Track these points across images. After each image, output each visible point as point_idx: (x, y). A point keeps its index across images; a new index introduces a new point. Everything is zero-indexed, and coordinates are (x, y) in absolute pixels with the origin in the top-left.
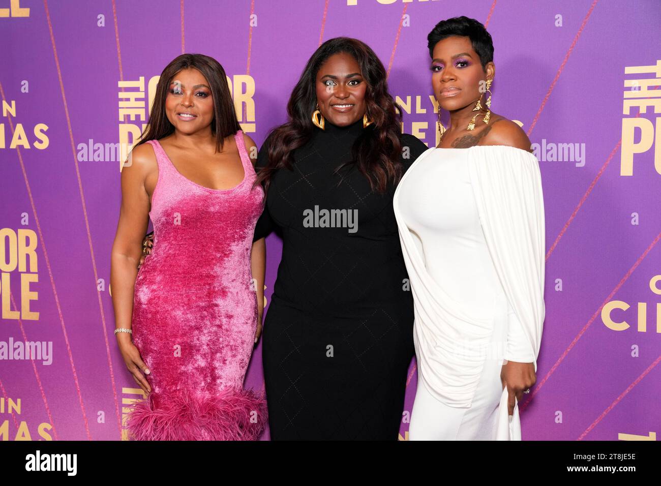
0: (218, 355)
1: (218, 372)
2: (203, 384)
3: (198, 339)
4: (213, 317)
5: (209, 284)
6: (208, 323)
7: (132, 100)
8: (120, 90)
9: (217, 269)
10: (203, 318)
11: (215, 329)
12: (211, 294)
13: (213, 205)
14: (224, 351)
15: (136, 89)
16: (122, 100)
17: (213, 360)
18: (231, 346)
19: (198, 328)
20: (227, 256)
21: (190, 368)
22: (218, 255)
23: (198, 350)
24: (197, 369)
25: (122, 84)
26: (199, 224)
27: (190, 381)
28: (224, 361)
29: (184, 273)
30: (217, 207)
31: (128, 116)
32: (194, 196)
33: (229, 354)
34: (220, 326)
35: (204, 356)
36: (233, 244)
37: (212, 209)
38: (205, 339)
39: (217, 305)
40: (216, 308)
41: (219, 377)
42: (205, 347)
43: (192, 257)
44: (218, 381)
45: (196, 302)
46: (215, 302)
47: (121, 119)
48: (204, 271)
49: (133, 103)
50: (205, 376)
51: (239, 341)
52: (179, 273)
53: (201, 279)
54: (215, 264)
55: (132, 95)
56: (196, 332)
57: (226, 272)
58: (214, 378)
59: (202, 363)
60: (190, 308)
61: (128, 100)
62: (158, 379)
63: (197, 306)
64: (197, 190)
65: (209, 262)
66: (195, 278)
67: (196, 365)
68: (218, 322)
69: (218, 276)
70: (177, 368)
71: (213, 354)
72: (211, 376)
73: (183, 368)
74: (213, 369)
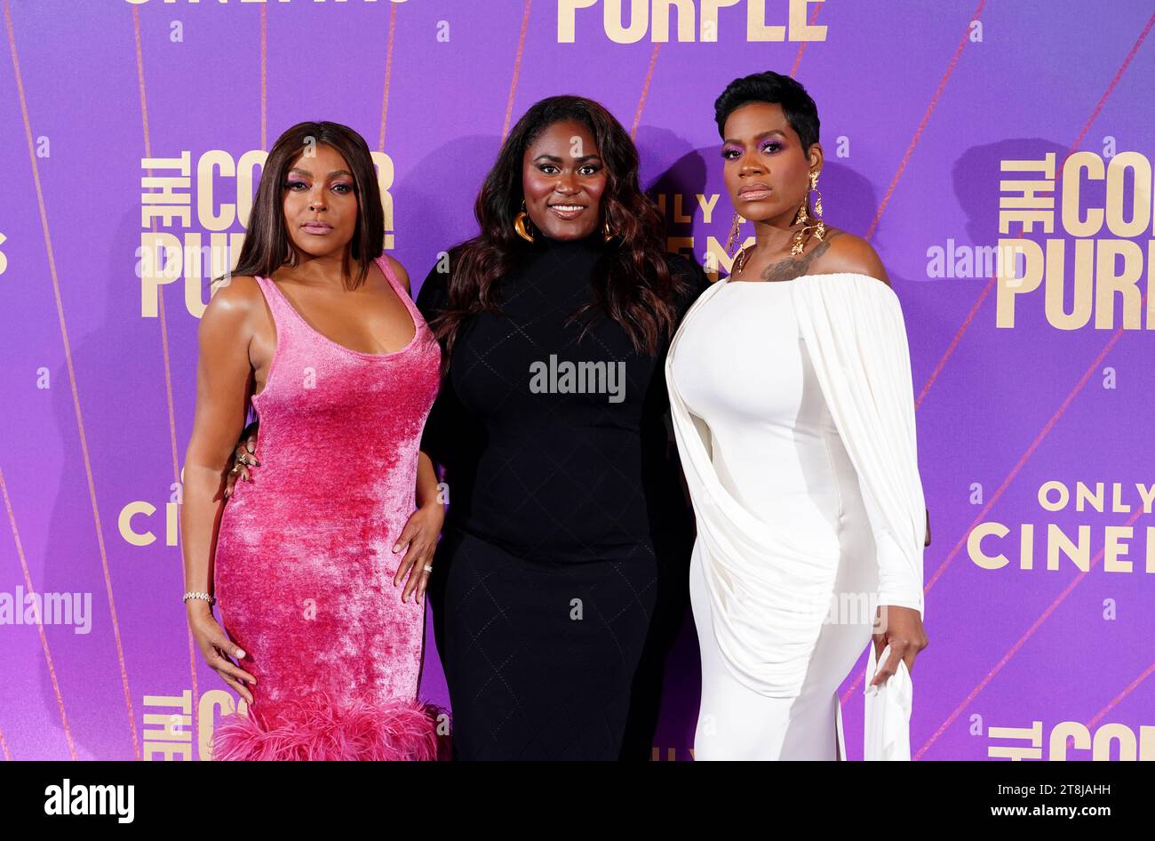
0: (378, 638)
1: (379, 667)
2: (353, 685)
3: (346, 610)
4: (369, 573)
5: (365, 516)
6: (360, 582)
7: (168, 191)
8: (145, 173)
9: (377, 488)
10: (353, 574)
11: (370, 593)
12: (366, 533)
13: (376, 381)
14: (387, 633)
15: (176, 173)
16: (147, 190)
17: (369, 645)
18: (398, 624)
19: (346, 591)
20: (392, 465)
21: (332, 657)
22: (380, 463)
23: (346, 628)
24: (343, 659)
25: (147, 163)
26: (353, 415)
27: (332, 679)
28: (388, 649)
29: (325, 495)
30: (382, 384)
31: (160, 219)
32: (344, 369)
33: (396, 637)
34: (377, 589)
35: (355, 638)
36: (402, 444)
37: (374, 388)
38: (356, 610)
39: (373, 553)
40: (372, 557)
41: (381, 676)
42: (356, 623)
43: (340, 468)
44: (378, 682)
45: (343, 545)
46: (371, 547)
47: (146, 223)
48: (358, 493)
49: (168, 196)
50: (357, 673)
51: (410, 615)
52: (316, 496)
53: (352, 508)
54: (374, 481)
55: (167, 183)
56: (343, 597)
57: (389, 494)
58: (372, 676)
59: (351, 650)
60: (334, 556)
61: (159, 190)
62: (279, 674)
63: (346, 553)
64: (346, 358)
65: (365, 477)
66: (343, 505)
67: (342, 653)
68: (374, 582)
69: (378, 502)
70: (312, 656)
71: (369, 636)
72: (367, 672)
73: (322, 656)
74: (370, 661)
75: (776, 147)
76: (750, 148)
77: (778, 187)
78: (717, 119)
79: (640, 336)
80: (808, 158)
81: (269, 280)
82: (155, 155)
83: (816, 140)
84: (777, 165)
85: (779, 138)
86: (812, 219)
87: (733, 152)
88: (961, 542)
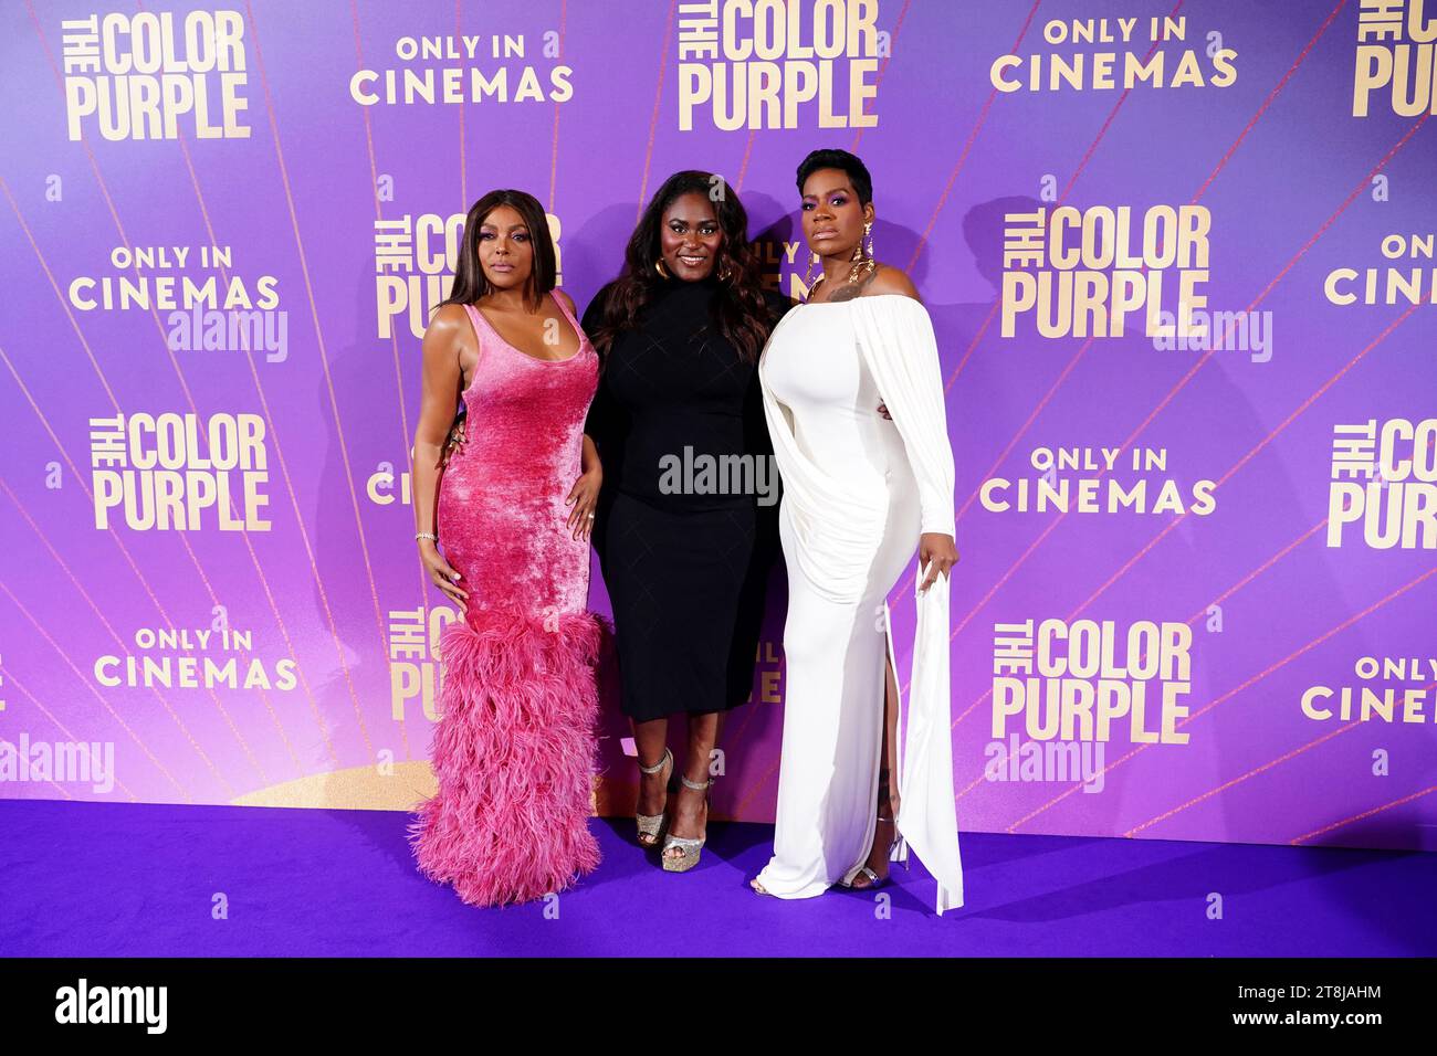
0: (556, 566)
1: (558, 586)
2: (539, 599)
3: (533, 545)
4: (548, 519)
5: (544, 478)
6: (542, 525)
7: (395, 244)
8: (378, 232)
9: (553, 458)
10: (537, 520)
11: (550, 533)
12: (546, 491)
13: (552, 380)
14: (563, 562)
15: (401, 231)
16: (379, 245)
17: (550, 571)
18: (570, 556)
19: (533, 532)
20: (564, 441)
21: (524, 579)
22: (555, 440)
23: (533, 559)
24: (531, 580)
25: (379, 224)
26: (535, 405)
27: (524, 595)
28: (564, 574)
29: (515, 463)
30: (556, 383)
31: (390, 266)
32: (529, 371)
33: (569, 565)
34: (555, 531)
35: (540, 565)
36: (571, 426)
37: (550, 385)
38: (540, 545)
39: (551, 505)
40: (550, 508)
41: (559, 592)
42: (540, 555)
43: (526, 443)
44: (557, 597)
45: (530, 499)
46: (551, 501)
47: (379, 269)
48: (540, 461)
49: (395, 249)
50: (542, 590)
51: (579, 550)
52: (509, 464)
53: (535, 472)
54: (551, 452)
55: (394, 239)
56: (531, 536)
57: (562, 461)
58: (553, 593)
59: (538, 574)
60: (523, 507)
61: (389, 245)
62: (486, 591)
63: (531, 505)
64: (529, 363)
65: (544, 450)
66: (528, 470)
67: (531, 576)
68: (552, 526)
69: (554, 468)
70: (509, 578)
71: (550, 564)
72: (549, 590)
73: (516, 578)
74: (551, 582)
75: (842, 201)
76: (821, 201)
77: (842, 229)
78: (798, 184)
79: (743, 349)
80: (864, 212)
81: (473, 307)
82: (385, 218)
83: (870, 200)
84: (842, 213)
85: (844, 194)
86: (865, 257)
87: (809, 205)
88: (975, 493)
